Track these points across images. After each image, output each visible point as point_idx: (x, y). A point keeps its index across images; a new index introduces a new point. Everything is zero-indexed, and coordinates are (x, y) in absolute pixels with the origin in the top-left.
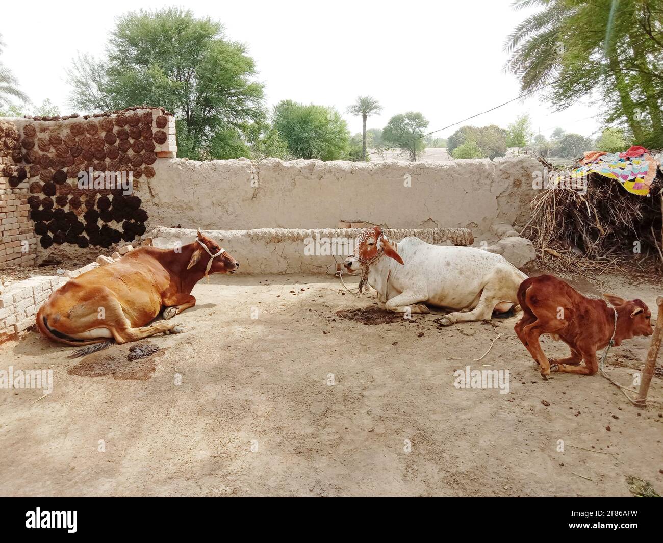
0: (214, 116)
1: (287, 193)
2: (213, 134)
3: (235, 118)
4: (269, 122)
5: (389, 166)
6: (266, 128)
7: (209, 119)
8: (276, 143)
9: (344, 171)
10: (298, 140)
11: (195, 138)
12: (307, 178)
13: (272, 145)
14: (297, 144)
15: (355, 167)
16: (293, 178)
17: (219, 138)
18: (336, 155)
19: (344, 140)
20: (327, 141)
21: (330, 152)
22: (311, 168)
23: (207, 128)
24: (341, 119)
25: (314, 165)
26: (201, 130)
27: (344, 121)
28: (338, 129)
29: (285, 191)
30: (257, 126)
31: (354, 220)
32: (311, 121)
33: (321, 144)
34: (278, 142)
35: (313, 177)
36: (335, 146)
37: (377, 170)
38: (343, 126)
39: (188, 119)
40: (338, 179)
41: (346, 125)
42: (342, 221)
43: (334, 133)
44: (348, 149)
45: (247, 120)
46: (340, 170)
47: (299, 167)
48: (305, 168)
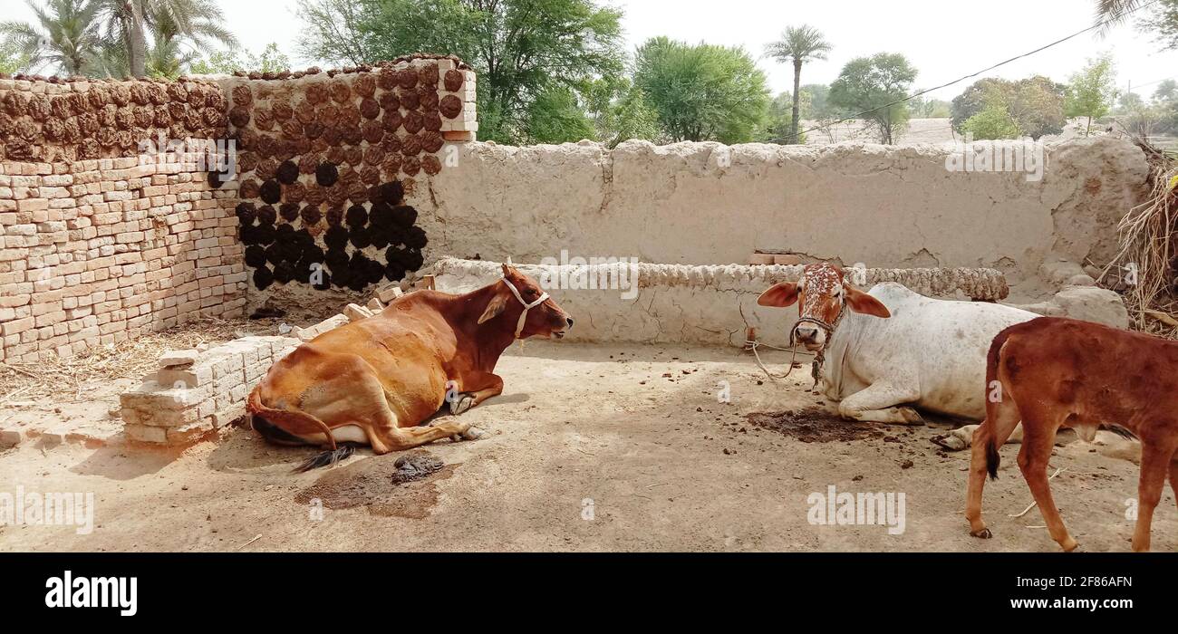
0: (534, 67)
1: (661, 201)
2: (531, 99)
3: (570, 70)
4: (627, 76)
5: (848, 152)
6: (623, 86)
7: (526, 73)
8: (638, 113)
9: (764, 162)
10: (678, 107)
11: (503, 106)
12: (697, 175)
13: (632, 116)
14: (674, 113)
15: (785, 154)
16: (672, 174)
17: (541, 105)
18: (743, 131)
19: (758, 105)
20: (729, 107)
21: (733, 127)
22: (706, 156)
23: (523, 89)
24: (755, 69)
25: (709, 151)
26: (513, 93)
27: (759, 73)
28: (749, 86)
29: (657, 198)
30: (606, 84)
31: (780, 249)
32: (702, 72)
33: (718, 113)
34: (641, 110)
35: (706, 173)
36: (742, 116)
37: (825, 160)
38: (758, 78)
39: (491, 74)
40: (753, 177)
41: (764, 79)
42: (757, 252)
43: (741, 93)
44: (766, 121)
45: (590, 74)
46: (756, 161)
47: (682, 155)
48: (694, 156)
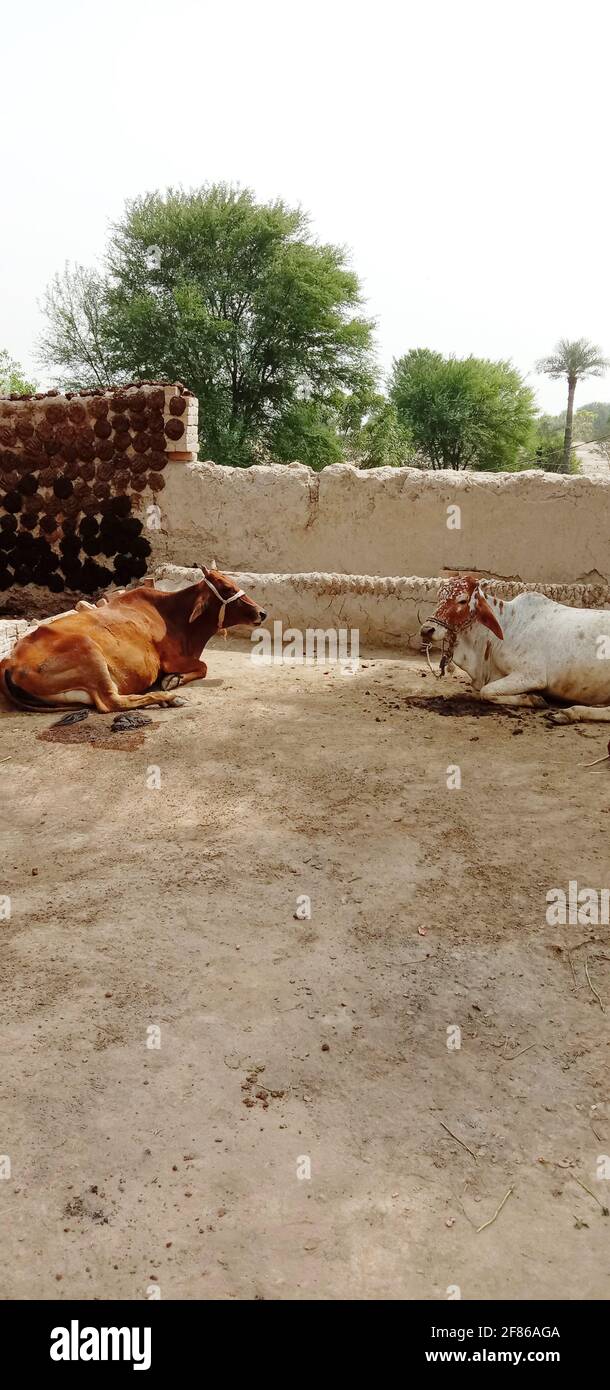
0: (280, 381)
1: (360, 521)
2: (277, 414)
3: (318, 385)
4: (382, 390)
5: (530, 480)
6: (377, 402)
7: (272, 386)
8: (392, 432)
9: (453, 487)
10: (442, 425)
11: (246, 422)
12: (394, 497)
13: (384, 435)
14: (434, 431)
15: (473, 480)
16: (371, 496)
17: (289, 421)
18: (508, 453)
19: (527, 425)
20: (492, 427)
21: (497, 449)
22: (401, 481)
23: (268, 404)
24: (523, 385)
25: (405, 476)
26: (257, 407)
27: (527, 390)
28: (516, 404)
29: (357, 518)
30: (358, 400)
31: (466, 567)
32: (466, 388)
33: (482, 433)
34: (395, 429)
35: (401, 496)
36: (507, 436)
37: (508, 487)
38: (526, 396)
39: (233, 387)
40: (444, 500)
41: (532, 397)
42: (446, 569)
43: (506, 411)
44: (534, 442)
45: (340, 388)
46: (447, 485)
47: (381, 479)
48: (392, 480)
